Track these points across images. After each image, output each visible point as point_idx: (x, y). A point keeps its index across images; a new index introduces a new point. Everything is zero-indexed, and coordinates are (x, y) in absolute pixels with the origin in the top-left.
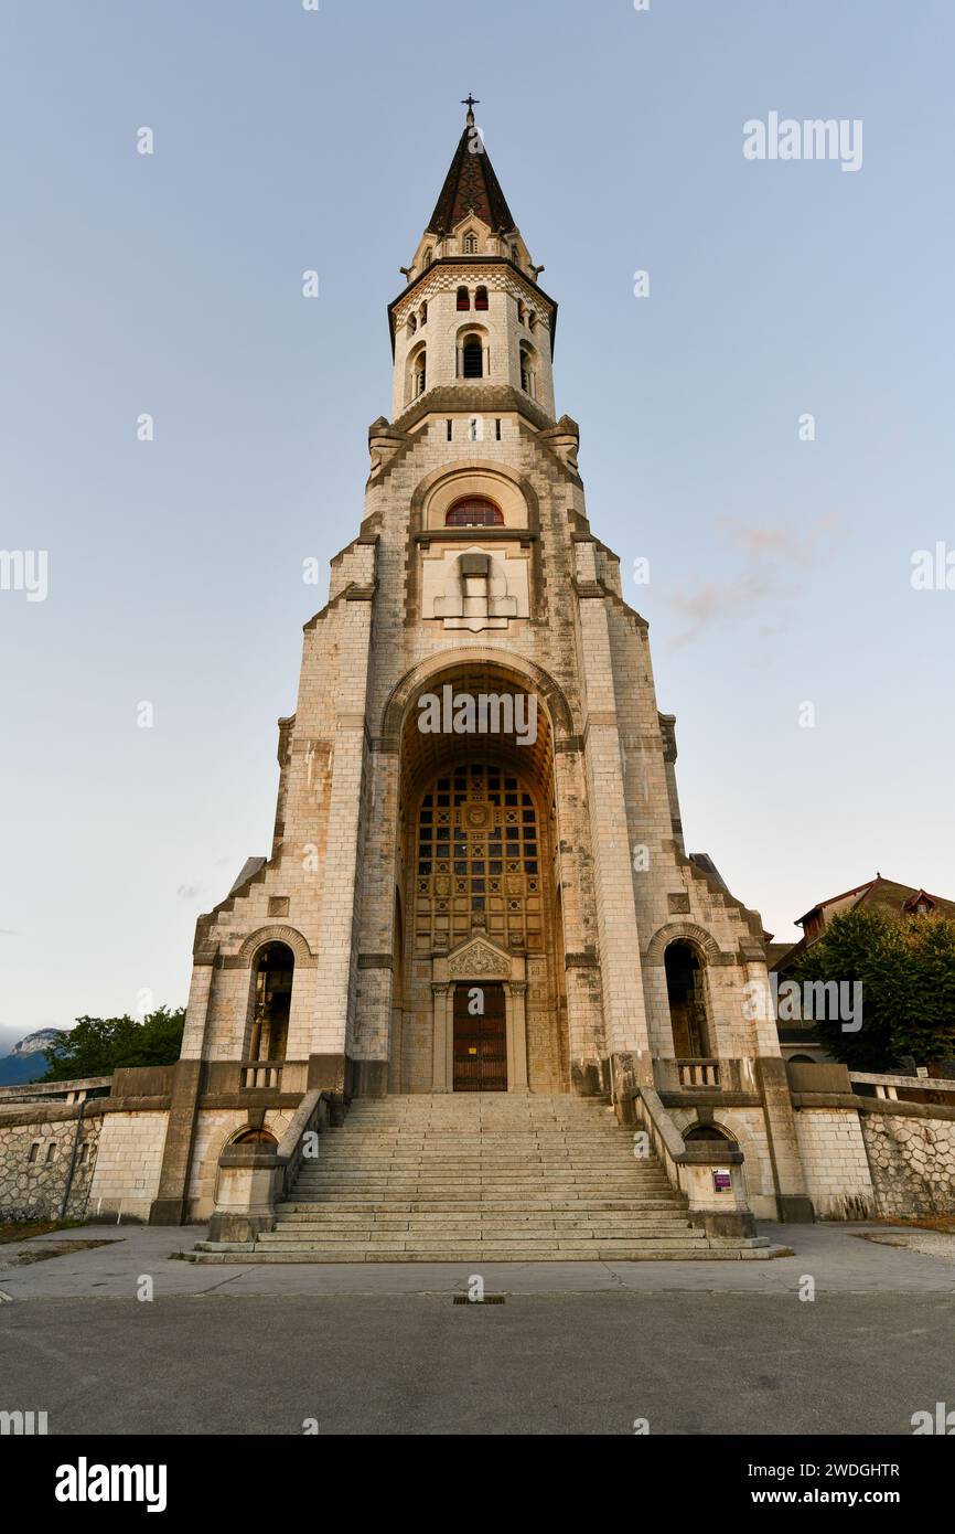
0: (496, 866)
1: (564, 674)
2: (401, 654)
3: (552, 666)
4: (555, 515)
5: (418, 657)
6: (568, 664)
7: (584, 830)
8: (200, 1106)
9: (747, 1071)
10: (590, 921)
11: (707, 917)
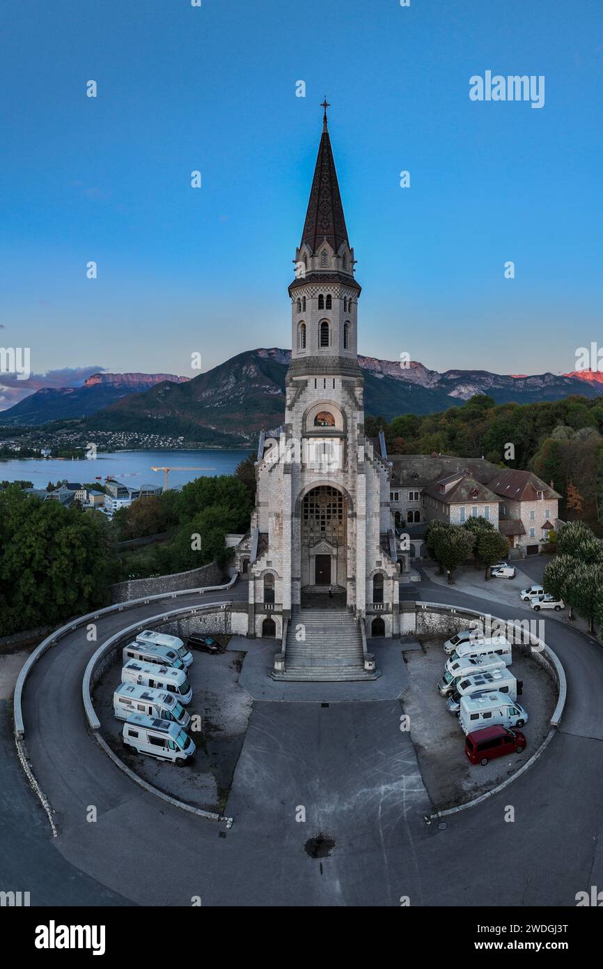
0: (329, 517)
1: (352, 491)
2: (300, 483)
3: (348, 488)
4: (353, 426)
5: (306, 484)
6: (353, 487)
7: (354, 543)
8: (255, 613)
9: (390, 606)
10: (354, 569)
11: (386, 567)
